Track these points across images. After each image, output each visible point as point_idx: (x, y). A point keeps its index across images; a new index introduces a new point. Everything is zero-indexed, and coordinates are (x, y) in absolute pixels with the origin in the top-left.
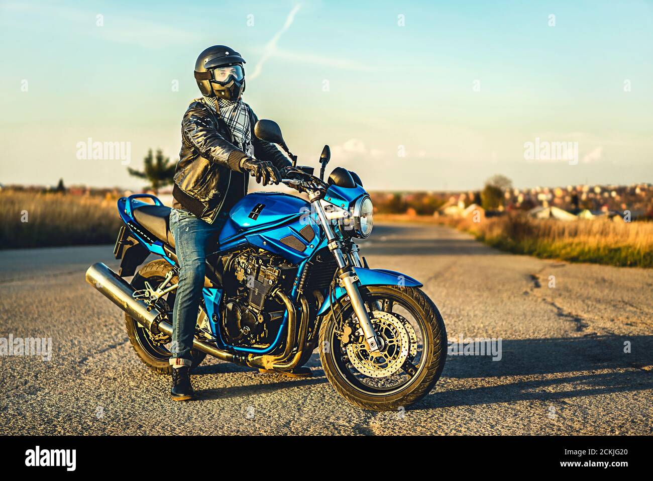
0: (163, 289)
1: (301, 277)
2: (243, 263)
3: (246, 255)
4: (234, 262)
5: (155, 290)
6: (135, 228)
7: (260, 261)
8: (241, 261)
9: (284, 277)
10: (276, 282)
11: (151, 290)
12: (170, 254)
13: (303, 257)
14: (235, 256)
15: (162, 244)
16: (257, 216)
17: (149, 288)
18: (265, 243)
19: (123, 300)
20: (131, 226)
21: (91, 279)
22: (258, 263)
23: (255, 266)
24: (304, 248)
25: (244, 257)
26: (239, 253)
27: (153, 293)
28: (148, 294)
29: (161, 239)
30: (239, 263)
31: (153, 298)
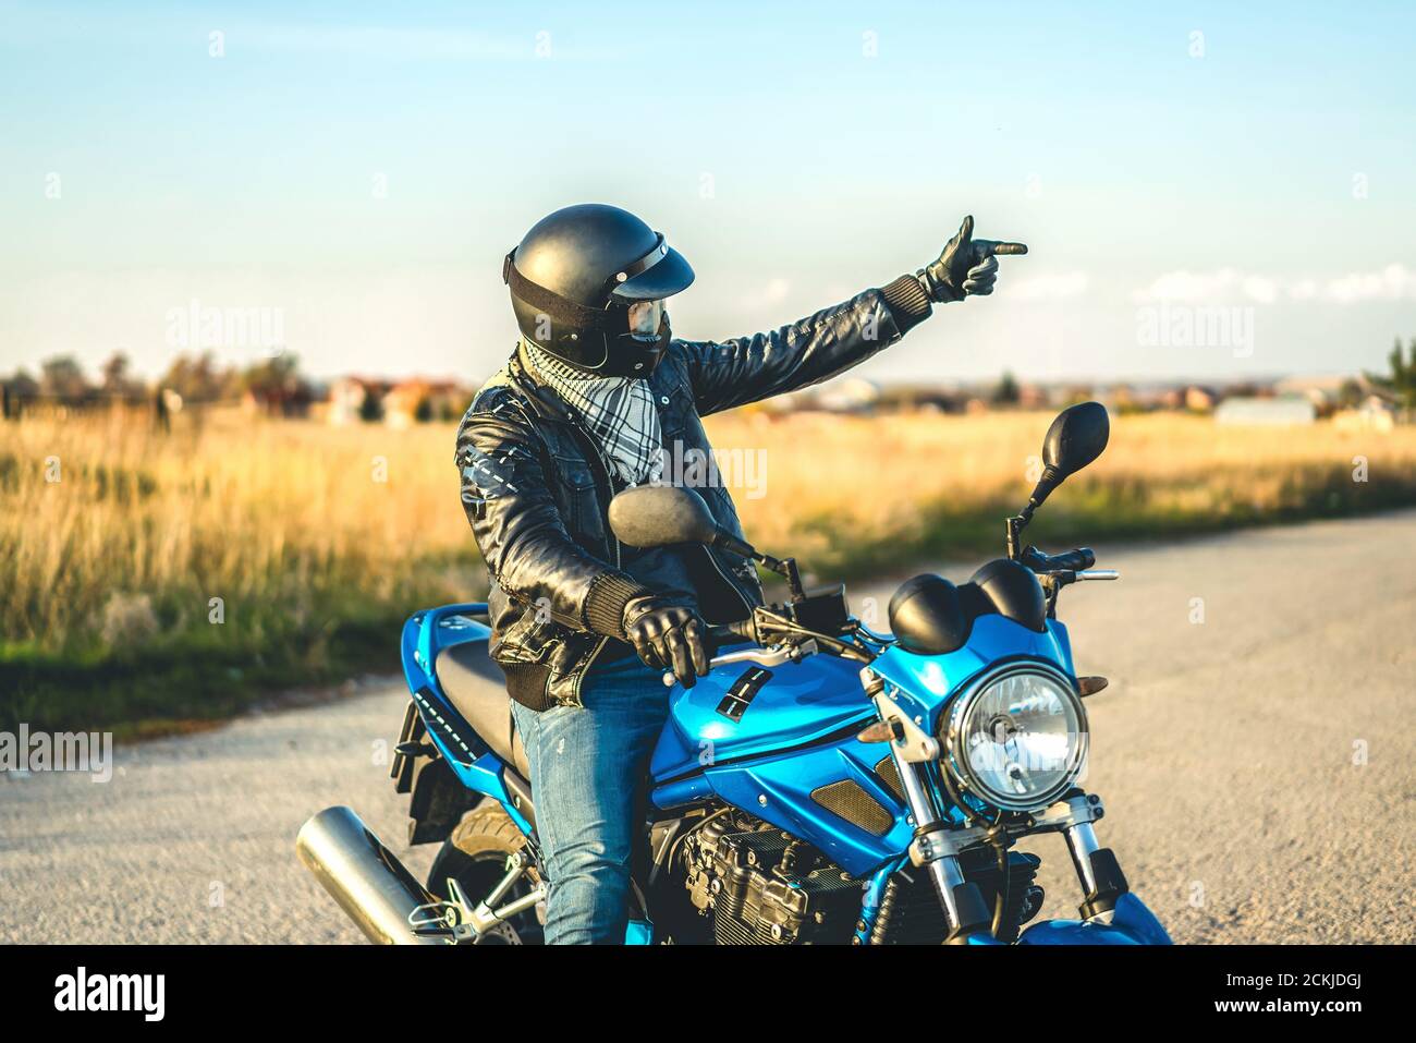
0: (494, 908)
1: (873, 923)
2: (708, 852)
3: (717, 827)
4: (681, 846)
5: (474, 905)
6: (431, 710)
7: (752, 859)
8: (705, 846)
9: (818, 917)
10: (795, 934)
11: (463, 906)
12: (518, 800)
13: (881, 856)
14: (687, 826)
15: (499, 765)
16: (741, 708)
17: (457, 899)
18: (763, 798)
19: (381, 930)
20: (425, 702)
21: (309, 856)
22: (743, 862)
23: (732, 872)
24: (889, 822)
25: (711, 835)
26: (700, 818)
27: (467, 916)
28: (453, 915)
29: (497, 751)
30: (696, 851)
31: (463, 932)
